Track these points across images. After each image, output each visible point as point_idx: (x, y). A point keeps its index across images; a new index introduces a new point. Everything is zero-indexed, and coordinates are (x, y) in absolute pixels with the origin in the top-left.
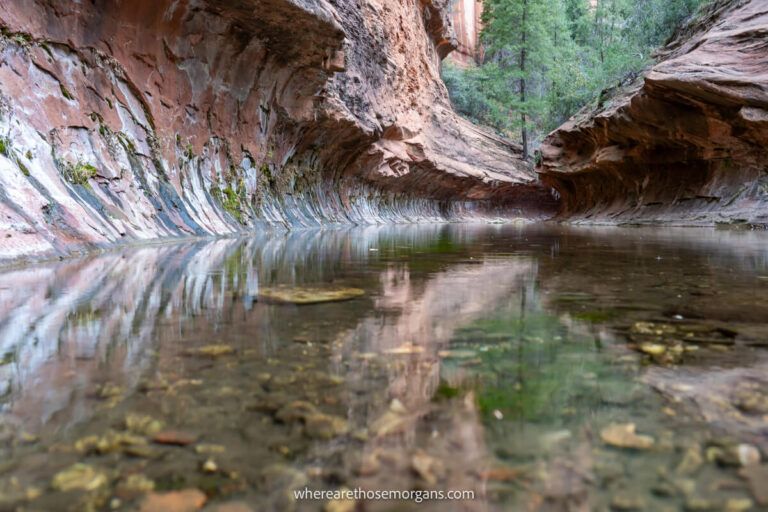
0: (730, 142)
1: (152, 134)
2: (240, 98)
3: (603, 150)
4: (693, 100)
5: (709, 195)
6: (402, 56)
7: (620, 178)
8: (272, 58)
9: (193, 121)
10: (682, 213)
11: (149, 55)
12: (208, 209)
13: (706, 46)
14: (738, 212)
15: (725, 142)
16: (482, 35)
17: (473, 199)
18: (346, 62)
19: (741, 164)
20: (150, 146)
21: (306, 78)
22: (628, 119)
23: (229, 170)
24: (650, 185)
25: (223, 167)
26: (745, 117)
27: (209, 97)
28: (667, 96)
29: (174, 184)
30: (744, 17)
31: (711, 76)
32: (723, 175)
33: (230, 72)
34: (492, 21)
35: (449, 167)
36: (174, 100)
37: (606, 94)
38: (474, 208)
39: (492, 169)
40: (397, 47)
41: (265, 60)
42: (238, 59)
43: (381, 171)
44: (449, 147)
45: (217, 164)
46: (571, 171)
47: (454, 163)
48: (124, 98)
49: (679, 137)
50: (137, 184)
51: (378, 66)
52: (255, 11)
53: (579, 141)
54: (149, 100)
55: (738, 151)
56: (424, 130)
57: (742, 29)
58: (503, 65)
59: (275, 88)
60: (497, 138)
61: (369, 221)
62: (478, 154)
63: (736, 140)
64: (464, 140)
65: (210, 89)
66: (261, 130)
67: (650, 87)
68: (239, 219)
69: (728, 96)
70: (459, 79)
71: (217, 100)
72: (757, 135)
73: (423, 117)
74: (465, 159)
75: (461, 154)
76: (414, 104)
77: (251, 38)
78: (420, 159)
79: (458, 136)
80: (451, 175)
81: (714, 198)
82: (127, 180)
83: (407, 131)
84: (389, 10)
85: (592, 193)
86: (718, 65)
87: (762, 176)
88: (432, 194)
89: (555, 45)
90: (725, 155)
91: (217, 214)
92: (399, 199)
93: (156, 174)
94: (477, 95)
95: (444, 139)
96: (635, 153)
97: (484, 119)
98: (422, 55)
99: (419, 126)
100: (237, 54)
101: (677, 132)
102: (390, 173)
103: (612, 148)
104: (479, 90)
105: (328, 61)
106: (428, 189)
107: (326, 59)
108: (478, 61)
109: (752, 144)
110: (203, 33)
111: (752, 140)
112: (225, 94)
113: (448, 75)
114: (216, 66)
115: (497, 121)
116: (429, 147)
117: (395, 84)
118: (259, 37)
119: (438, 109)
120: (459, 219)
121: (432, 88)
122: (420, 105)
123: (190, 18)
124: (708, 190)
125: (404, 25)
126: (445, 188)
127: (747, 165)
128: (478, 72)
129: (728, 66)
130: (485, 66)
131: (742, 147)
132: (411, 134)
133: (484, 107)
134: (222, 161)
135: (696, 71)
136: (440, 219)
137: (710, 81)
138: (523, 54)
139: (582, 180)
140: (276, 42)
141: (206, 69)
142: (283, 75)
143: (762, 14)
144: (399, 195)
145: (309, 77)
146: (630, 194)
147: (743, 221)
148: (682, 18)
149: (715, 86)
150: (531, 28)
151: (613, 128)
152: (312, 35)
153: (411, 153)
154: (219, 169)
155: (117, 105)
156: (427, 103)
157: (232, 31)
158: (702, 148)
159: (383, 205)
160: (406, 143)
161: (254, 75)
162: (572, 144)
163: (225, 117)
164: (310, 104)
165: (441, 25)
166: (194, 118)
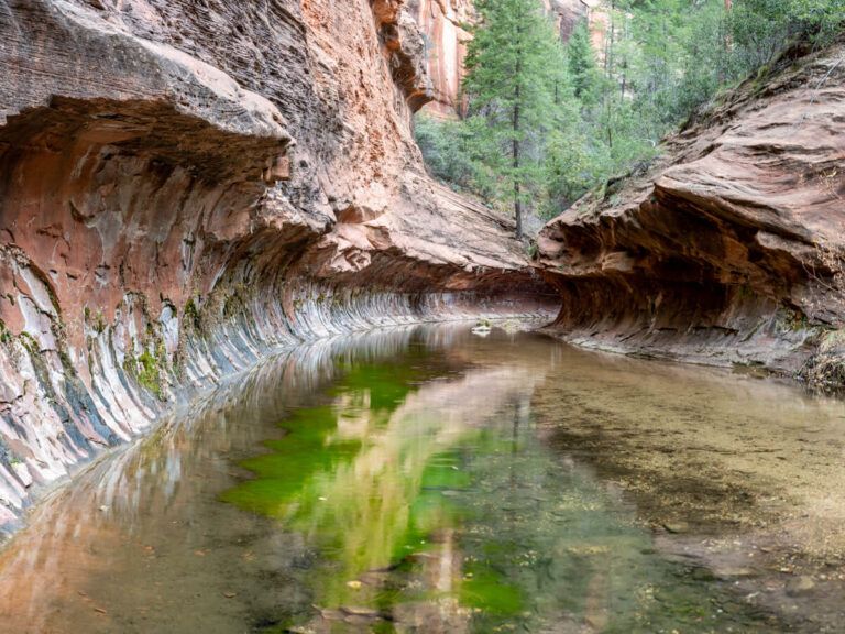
0: (746, 266)
1: (57, 320)
2: (159, 239)
3: (611, 254)
4: (707, 214)
5: (727, 326)
6: (362, 118)
7: (631, 291)
8: (198, 184)
9: (103, 283)
10: (697, 346)
11: (54, 225)
12: (122, 395)
13: (722, 154)
14: (755, 351)
15: (742, 266)
16: (466, 83)
17: (452, 290)
18: (291, 170)
19: (759, 293)
20: (55, 334)
21: (241, 192)
22: (637, 225)
23: (145, 328)
24: (663, 305)
25: (138, 327)
26: (762, 243)
27: (123, 248)
28: (679, 206)
29: (82, 377)
30: (761, 125)
31: (725, 193)
32: (741, 303)
33: (147, 213)
34: (477, 69)
35: (423, 251)
36: (81, 269)
37: (613, 186)
38: (455, 301)
39: (477, 251)
40: (357, 108)
41: (189, 189)
42: (157, 195)
43: (334, 266)
44: (421, 225)
45: (131, 326)
46: (573, 273)
47: (428, 247)
48: (27, 287)
49: (693, 254)
50: (41, 393)
51: (331, 135)
52: (180, 146)
53: (583, 238)
54: (54, 278)
55: (755, 278)
56: (390, 206)
57: (759, 139)
58: (492, 121)
59: (202, 214)
60: (484, 210)
61: (319, 333)
62: (460, 233)
63: (753, 266)
64: (441, 215)
65: (123, 238)
66: (185, 267)
67: (661, 193)
68: (157, 394)
69: (743, 217)
70: (434, 135)
71: (132, 249)
72: (774, 263)
73: (389, 190)
74: (443, 240)
75: (438, 233)
76: (377, 175)
77: (173, 169)
78: (384, 246)
79: (433, 210)
80: (425, 262)
81: (732, 331)
82: (31, 393)
83: (368, 211)
84: (345, 65)
85: (598, 302)
86: (733, 179)
87: (780, 309)
88: (400, 286)
89: (556, 102)
90: (742, 281)
91: (131, 397)
92: (357, 295)
93: (61, 370)
94: (459, 155)
95: (416, 216)
96: (646, 264)
97: (467, 186)
98: (387, 112)
99: (384, 202)
100: (155, 191)
101: (692, 249)
102: (347, 267)
103: (620, 255)
104: (461, 149)
105: (269, 171)
106: (396, 280)
107: (265, 170)
108: (460, 113)
109: (769, 272)
110: (115, 180)
111: (769, 268)
112: (141, 239)
113: (422, 130)
114: (131, 210)
115: (484, 188)
116: (397, 228)
117: (353, 154)
118: (184, 165)
119: (409, 176)
120: (436, 318)
121: (402, 152)
122: (385, 175)
123: (102, 167)
124: (725, 320)
125: (365, 81)
126: (418, 279)
127: (765, 294)
128: (460, 127)
129: (744, 182)
130: (470, 120)
131: (760, 273)
132: (372, 214)
133: (467, 171)
134: (137, 319)
135: (710, 184)
136: (411, 318)
137: (725, 199)
138: (517, 110)
139: (586, 284)
140: (203, 169)
141: (119, 217)
142: (212, 197)
143: (778, 125)
144: (357, 291)
145: (244, 190)
146: (642, 311)
147: (760, 363)
148: (698, 103)
149: (730, 205)
150: (527, 82)
151: (621, 231)
152: (250, 154)
153: (373, 238)
154: (133, 332)
155: (19, 298)
156: (394, 171)
157: (150, 168)
158: (719, 269)
159: (337, 307)
160: (367, 226)
161: (177, 208)
162: (574, 240)
163: (142, 266)
164: (245, 217)
165: (414, 75)
166: (105, 279)
